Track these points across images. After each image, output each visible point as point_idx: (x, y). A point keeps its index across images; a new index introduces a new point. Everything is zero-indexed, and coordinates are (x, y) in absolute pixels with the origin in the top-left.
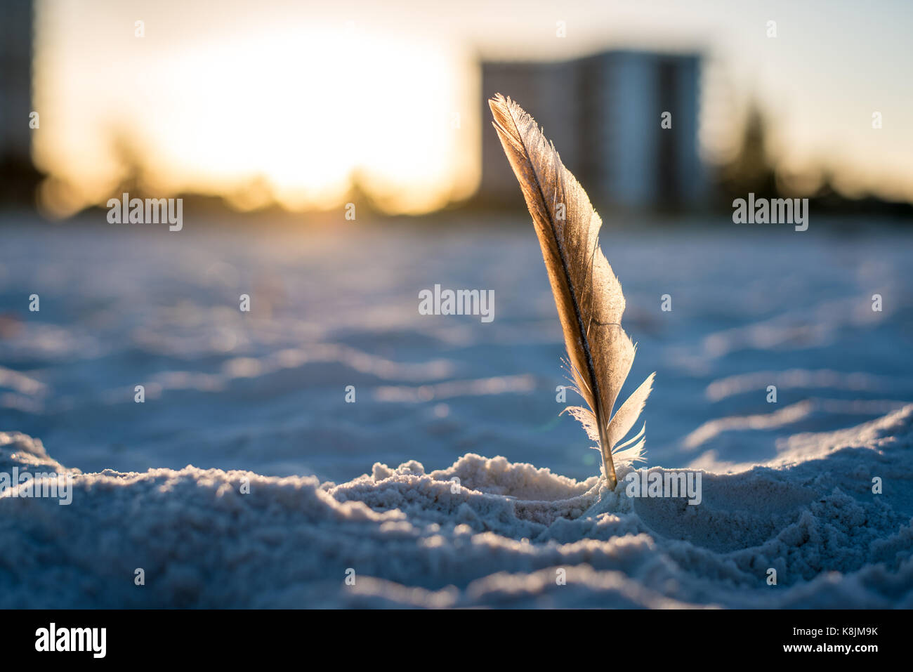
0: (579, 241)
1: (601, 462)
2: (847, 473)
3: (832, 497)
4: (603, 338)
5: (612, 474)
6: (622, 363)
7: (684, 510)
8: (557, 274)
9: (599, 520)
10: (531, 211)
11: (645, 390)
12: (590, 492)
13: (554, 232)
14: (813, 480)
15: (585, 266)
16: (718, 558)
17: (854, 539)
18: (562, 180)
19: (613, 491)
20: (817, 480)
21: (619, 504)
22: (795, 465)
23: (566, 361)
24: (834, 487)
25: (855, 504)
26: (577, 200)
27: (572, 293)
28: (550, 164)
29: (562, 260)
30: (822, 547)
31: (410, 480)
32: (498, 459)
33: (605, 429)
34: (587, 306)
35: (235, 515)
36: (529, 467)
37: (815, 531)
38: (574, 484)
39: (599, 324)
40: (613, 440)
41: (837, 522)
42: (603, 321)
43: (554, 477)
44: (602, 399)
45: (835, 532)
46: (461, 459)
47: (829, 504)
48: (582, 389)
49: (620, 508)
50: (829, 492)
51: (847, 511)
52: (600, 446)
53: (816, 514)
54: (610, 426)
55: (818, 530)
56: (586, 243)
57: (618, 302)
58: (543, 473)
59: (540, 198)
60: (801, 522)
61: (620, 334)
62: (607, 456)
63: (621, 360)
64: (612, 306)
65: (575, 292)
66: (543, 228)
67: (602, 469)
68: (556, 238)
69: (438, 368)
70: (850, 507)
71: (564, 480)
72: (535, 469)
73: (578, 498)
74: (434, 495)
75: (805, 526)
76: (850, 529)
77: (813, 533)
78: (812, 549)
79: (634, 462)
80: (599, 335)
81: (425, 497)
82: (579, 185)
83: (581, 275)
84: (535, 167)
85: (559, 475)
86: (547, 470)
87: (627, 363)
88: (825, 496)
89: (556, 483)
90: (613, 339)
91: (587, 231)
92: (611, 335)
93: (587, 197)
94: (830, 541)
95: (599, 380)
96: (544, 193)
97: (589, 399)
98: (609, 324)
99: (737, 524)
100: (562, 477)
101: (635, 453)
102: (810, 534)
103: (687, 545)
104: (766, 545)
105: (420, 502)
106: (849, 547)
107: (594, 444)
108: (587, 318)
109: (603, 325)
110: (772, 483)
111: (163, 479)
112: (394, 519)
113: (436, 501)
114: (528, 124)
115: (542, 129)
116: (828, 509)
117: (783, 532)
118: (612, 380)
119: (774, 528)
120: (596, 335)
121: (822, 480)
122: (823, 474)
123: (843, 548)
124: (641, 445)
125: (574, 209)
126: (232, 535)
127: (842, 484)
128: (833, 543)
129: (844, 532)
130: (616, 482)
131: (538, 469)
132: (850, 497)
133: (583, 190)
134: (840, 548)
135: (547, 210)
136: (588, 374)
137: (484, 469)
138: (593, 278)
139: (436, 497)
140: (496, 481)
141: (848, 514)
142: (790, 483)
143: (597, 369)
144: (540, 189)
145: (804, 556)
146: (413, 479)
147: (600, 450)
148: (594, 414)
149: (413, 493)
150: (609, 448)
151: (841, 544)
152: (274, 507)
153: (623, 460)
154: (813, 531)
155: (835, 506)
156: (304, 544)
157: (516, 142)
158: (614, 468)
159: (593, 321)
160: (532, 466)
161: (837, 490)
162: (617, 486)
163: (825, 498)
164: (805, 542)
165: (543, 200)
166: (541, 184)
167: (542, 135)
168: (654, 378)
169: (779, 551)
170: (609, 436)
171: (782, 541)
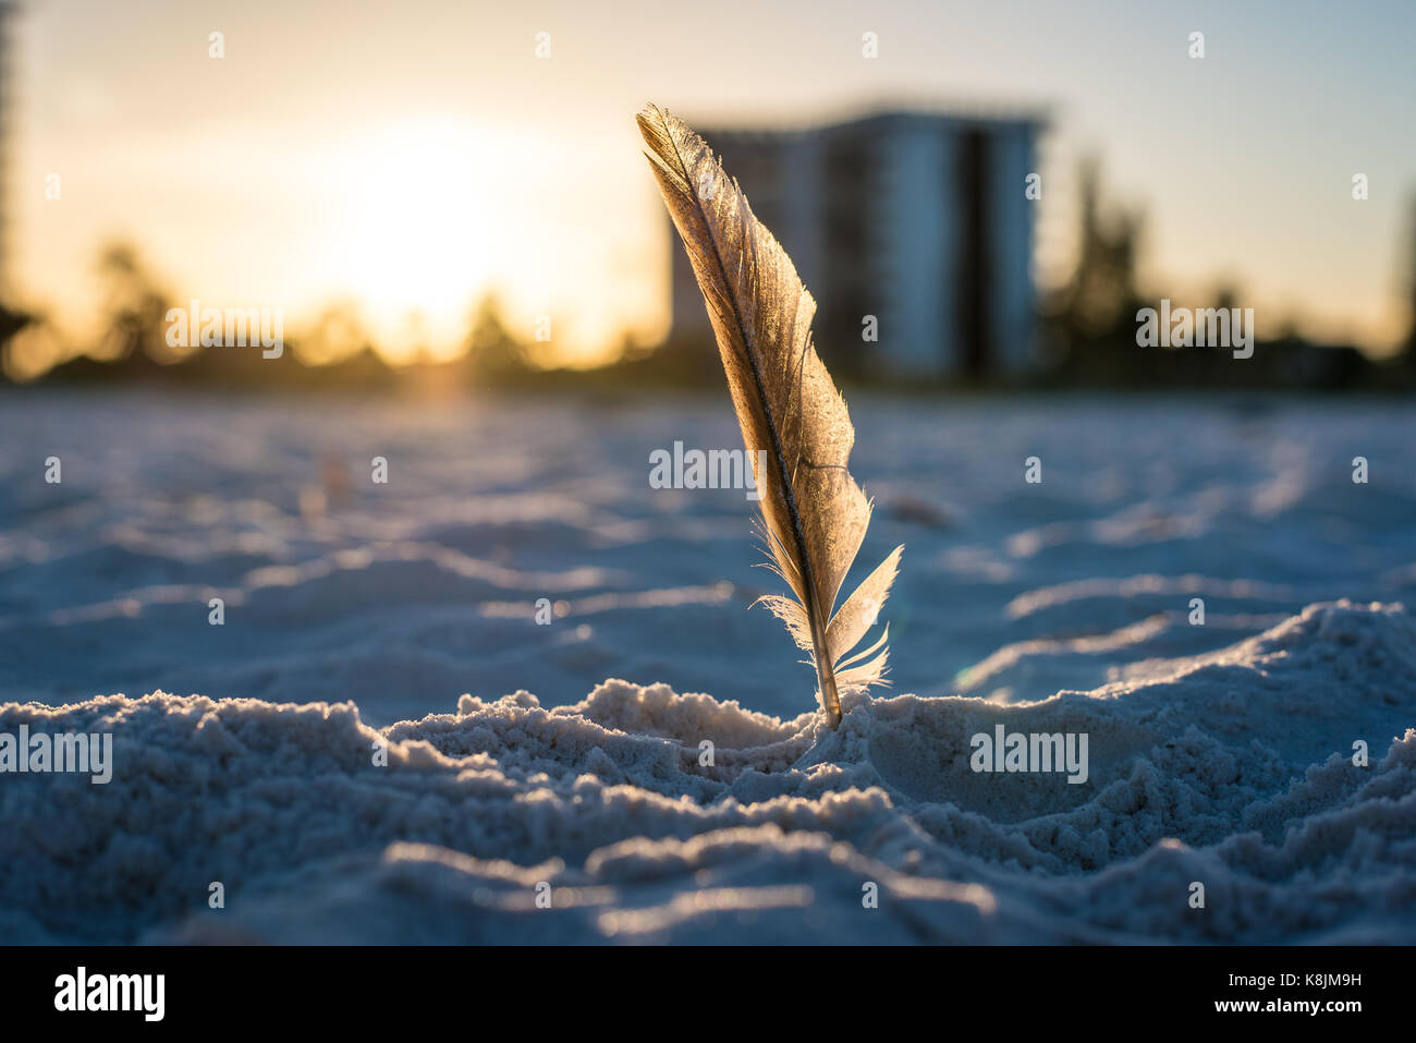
0: (779, 335)
1: (817, 686)
2: (1209, 704)
3: (1185, 738)
4: (818, 489)
5: (835, 704)
6: (850, 529)
7: (951, 762)
8: (744, 386)
9: (811, 772)
10: (702, 286)
11: (886, 573)
12: (801, 735)
13: (739, 319)
14: (1155, 714)
15: (789, 374)
16: (1000, 829)
17: (1219, 804)
18: (752, 240)
19: (836, 730)
20: (1162, 714)
21: (844, 750)
22: (1128, 692)
23: (759, 523)
24: (1188, 725)
25: (1220, 750)
26: (776, 271)
27: (768, 416)
28: (733, 213)
29: (752, 364)
30: (1167, 814)
31: (513, 715)
32: (657, 687)
33: (822, 632)
34: (792, 438)
35: (224, 759)
36: (706, 699)
37: (1156, 790)
38: (777, 725)
39: (812, 466)
40: (836, 651)
41: (1192, 777)
42: (819, 461)
43: (746, 713)
44: (817, 587)
45: (1186, 791)
46: (598, 688)
47: (1179, 750)
48: (784, 568)
49: (846, 755)
50: (1180, 732)
51: (1207, 761)
52: (815, 659)
53: (1160, 765)
54: (831, 628)
55: (1161, 790)
56: (791, 339)
57: (843, 432)
58: (728, 707)
59: (717, 266)
60: (1134, 776)
61: (847, 483)
62: (826, 675)
63: (848, 524)
64: (833, 439)
65: (773, 415)
66: (721, 314)
67: (819, 696)
68: (741, 328)
69: (584, 577)
70: (1213, 754)
71: (761, 720)
72: (716, 702)
73: (780, 743)
74: (549, 738)
75: (1141, 783)
76: (1213, 789)
77: (1152, 793)
78: (1151, 817)
79: (870, 686)
80: (812, 483)
81: (536, 740)
82: (780, 248)
83: (783, 389)
84: (708, 218)
85: (753, 712)
86: (735, 703)
87: (858, 528)
88: (1174, 738)
89: (749, 724)
90: (835, 491)
91: (793, 320)
92: (831, 484)
93: (792, 266)
94: (1181, 806)
95: (813, 554)
96: (722, 259)
97: (796, 584)
98: (828, 467)
99: (1034, 784)
100: (759, 715)
101: (872, 672)
102: (1149, 795)
103: (950, 808)
104: (1077, 812)
105: (526, 748)
106: (1210, 814)
107: (805, 655)
108: (793, 457)
109: (820, 467)
110: (1089, 719)
111: (113, 708)
112: (479, 767)
113: (553, 746)
114: (698, 151)
115: (720, 160)
116: (1178, 758)
117: (1104, 792)
118: (834, 555)
119: (1093, 788)
120: (808, 484)
121: (1170, 715)
122: (1172, 705)
123: (1201, 815)
124: (881, 660)
125: (772, 284)
126: (217, 789)
127: (1202, 721)
128: (1184, 808)
129: (1204, 793)
130: (840, 716)
131: (720, 702)
132: (1212, 739)
133: (786, 255)
134: (1196, 815)
135: (727, 284)
136: (795, 544)
137: (635, 703)
138: (803, 394)
139: (553, 740)
140: (654, 721)
141: (1209, 764)
142: (1119, 719)
143: (809, 536)
144: (716, 253)
145: (1137, 828)
146: (517, 713)
147: (815, 665)
148: (805, 609)
149: (514, 734)
150: (829, 663)
151: (1198, 810)
152: (286, 748)
153: (853, 683)
154: (1152, 789)
155: (1191, 754)
156: (330, 802)
157: (678, 178)
158: (837, 694)
159: (803, 460)
160: (711, 697)
161: (1193, 728)
162: (842, 721)
163: (1173, 741)
164: (1140, 808)
165: (722, 269)
166: (719, 244)
167: (720, 170)
168: (902, 554)
169: (1099, 821)
170: (829, 644)
171: (1104, 805)
